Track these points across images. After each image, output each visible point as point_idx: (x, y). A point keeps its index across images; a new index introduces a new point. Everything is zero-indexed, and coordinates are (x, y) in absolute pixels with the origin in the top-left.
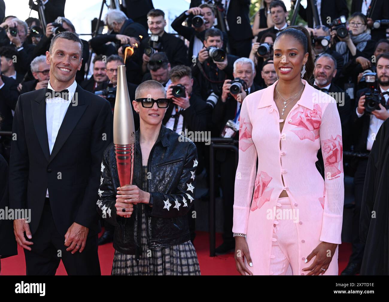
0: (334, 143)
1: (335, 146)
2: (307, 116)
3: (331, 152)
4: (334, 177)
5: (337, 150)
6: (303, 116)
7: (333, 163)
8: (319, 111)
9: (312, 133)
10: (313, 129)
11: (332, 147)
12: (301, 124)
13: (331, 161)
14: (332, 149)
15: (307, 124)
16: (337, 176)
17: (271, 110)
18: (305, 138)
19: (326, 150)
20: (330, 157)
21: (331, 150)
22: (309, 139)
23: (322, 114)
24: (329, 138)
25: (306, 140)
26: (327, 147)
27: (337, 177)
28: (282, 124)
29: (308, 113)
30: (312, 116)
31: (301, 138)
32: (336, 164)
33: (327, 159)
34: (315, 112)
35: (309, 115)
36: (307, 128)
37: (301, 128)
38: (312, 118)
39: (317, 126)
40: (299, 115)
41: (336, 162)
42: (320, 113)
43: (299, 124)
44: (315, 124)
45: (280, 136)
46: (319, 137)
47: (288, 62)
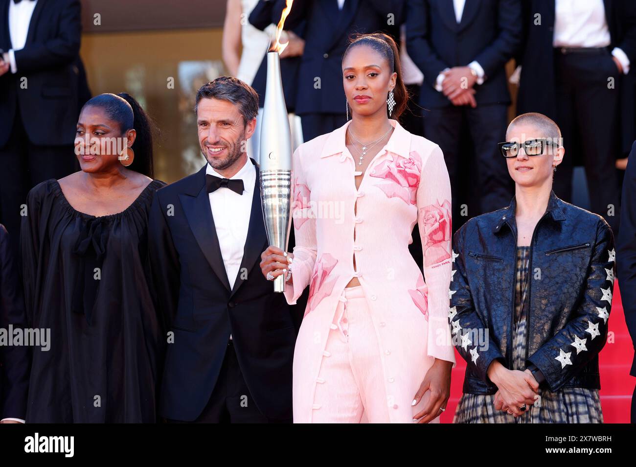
0: (440, 211)
1: (442, 217)
2: (399, 166)
3: (437, 225)
4: (441, 263)
5: (444, 222)
6: (393, 166)
7: (440, 241)
8: (418, 161)
9: (405, 190)
10: (408, 185)
11: (438, 217)
12: (389, 175)
13: (436, 237)
14: (438, 219)
15: (399, 177)
16: (445, 261)
17: (342, 158)
18: (394, 196)
19: (428, 222)
20: (435, 232)
21: (436, 220)
22: (401, 198)
23: (423, 166)
24: (434, 203)
25: (396, 200)
26: (431, 216)
27: (446, 263)
28: (359, 179)
29: (401, 162)
30: (405, 167)
31: (389, 194)
32: (443, 244)
33: (431, 235)
34: (411, 161)
35: (402, 165)
36: (398, 182)
37: (389, 182)
38: (406, 170)
39: (415, 183)
40: (387, 164)
41: (444, 240)
42: (420, 163)
43: (386, 176)
44: (410, 179)
45: (356, 194)
46: (415, 202)
47: (365, 86)
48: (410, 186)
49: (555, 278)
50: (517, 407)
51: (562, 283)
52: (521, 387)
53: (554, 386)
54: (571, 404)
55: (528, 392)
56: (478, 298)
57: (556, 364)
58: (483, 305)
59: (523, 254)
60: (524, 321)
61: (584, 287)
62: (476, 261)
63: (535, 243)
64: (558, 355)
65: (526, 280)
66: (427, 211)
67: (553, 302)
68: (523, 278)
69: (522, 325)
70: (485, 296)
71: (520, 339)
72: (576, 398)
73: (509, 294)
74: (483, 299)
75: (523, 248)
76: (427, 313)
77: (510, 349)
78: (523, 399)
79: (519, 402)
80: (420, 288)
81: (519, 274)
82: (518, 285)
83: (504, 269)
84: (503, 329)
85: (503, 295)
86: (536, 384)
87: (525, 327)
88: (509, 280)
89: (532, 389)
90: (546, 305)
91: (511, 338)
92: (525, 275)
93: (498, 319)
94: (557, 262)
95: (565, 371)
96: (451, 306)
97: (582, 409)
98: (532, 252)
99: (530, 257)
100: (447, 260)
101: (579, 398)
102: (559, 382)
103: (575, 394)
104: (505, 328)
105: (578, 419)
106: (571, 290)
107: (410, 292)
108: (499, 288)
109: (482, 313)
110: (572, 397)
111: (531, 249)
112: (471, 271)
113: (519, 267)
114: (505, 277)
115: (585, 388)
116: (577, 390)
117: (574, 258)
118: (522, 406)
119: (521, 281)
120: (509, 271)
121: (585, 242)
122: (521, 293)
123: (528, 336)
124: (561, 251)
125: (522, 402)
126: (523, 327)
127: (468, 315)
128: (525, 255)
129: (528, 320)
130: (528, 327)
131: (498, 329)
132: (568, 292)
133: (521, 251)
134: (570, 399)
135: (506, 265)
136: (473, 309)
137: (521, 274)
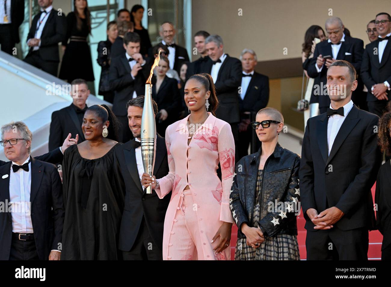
0: (228, 153)
1: (228, 156)
3: (226, 160)
4: (228, 178)
5: (230, 158)
7: (227, 168)
8: (217, 131)
9: (210, 144)
10: (211, 142)
11: (226, 156)
13: (225, 166)
14: (226, 157)
16: (230, 176)
17: (184, 131)
18: (204, 147)
19: (222, 159)
20: (225, 163)
21: (225, 158)
22: (207, 148)
23: (219, 133)
24: (224, 150)
25: (205, 149)
26: (223, 156)
27: (230, 177)
28: (189, 140)
31: (201, 147)
32: (229, 169)
33: (223, 165)
34: (213, 131)
36: (206, 141)
37: (202, 141)
39: (215, 141)
41: (229, 167)
42: (217, 132)
43: (201, 139)
44: (212, 139)
45: (187, 147)
46: (217, 150)
47: (193, 97)
48: (212, 142)
49: (273, 184)
50: (254, 244)
51: (277, 186)
52: (255, 235)
53: (270, 234)
54: (280, 242)
55: (258, 237)
56: (241, 194)
57: (271, 224)
58: (243, 197)
59: (260, 173)
60: (258, 204)
61: (288, 188)
62: (242, 177)
63: (266, 168)
64: (272, 220)
65: (261, 185)
66: (222, 154)
67: (272, 196)
68: (260, 184)
69: (258, 206)
70: (244, 193)
71: (257, 213)
72: (282, 239)
73: (253, 192)
74: (243, 194)
75: (261, 170)
76: (220, 201)
77: (253, 217)
78: (256, 241)
79: (254, 242)
80: (218, 189)
81: (258, 182)
82: (257, 188)
83: (251, 181)
84: (250, 208)
85: (251, 193)
86: (261, 234)
87: (259, 207)
88: (253, 185)
89: (260, 236)
90: (269, 197)
91: (253, 212)
92: (260, 183)
93: (248, 204)
94: (275, 176)
95: (276, 227)
96: (230, 198)
97: (285, 245)
98: (264, 172)
99: (263, 175)
100: (231, 176)
101: (284, 240)
102: (273, 232)
103: (282, 237)
104: (251, 208)
105: (283, 250)
106: (281, 189)
107: (212, 191)
108: (249, 189)
109: (243, 201)
110: (281, 239)
111: (263, 171)
112: (239, 182)
113: (258, 179)
114: (252, 184)
115: (288, 234)
116: (284, 236)
117: (283, 175)
118: (257, 244)
119: (259, 186)
120: (254, 181)
121: (288, 167)
122: (258, 191)
123: (260, 212)
124: (277, 171)
125: (256, 242)
126: (258, 207)
127: (236, 202)
128: (261, 174)
129: (260, 204)
130: (260, 207)
131: (248, 208)
132: (279, 191)
133: (259, 172)
134: (280, 240)
135: (253, 179)
136: (239, 199)
137: (259, 182)
